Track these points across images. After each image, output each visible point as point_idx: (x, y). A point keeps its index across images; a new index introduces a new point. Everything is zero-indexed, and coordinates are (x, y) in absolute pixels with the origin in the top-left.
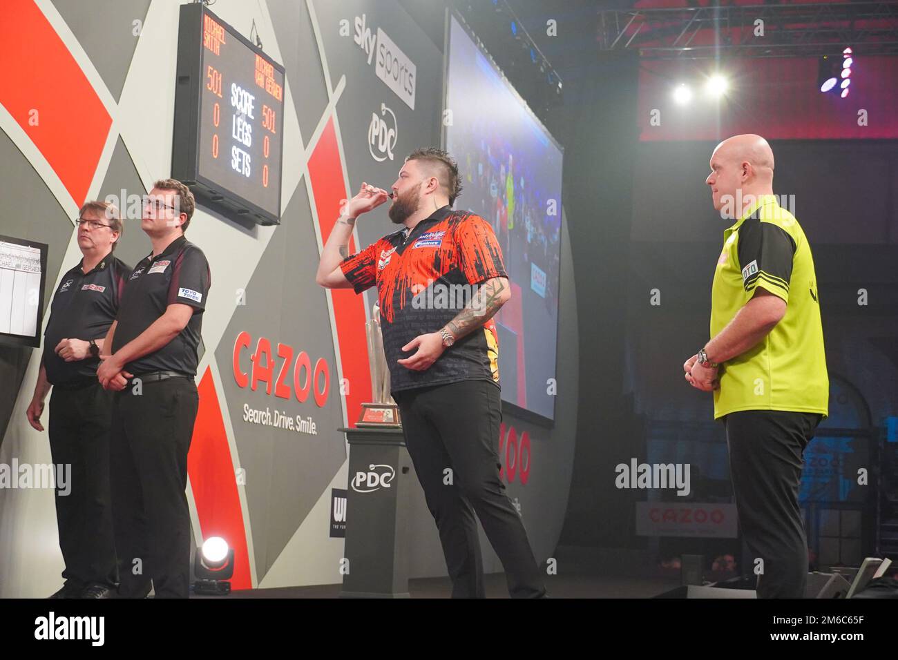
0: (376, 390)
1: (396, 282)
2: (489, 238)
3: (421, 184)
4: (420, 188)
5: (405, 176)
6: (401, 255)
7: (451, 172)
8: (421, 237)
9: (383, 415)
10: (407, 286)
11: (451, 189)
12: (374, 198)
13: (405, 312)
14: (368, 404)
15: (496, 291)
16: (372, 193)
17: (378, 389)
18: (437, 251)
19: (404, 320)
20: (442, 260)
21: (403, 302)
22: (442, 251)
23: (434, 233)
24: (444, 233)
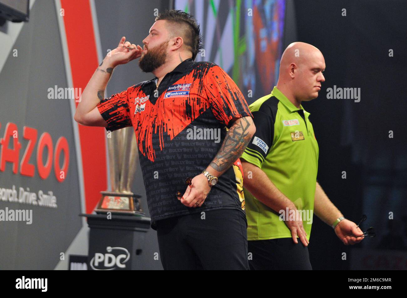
1: (153, 126)
3: (168, 42)
4: (167, 45)
5: (155, 34)
6: (154, 104)
7: (194, 33)
8: (170, 88)
10: (164, 130)
11: (193, 48)
12: (130, 53)
13: (165, 152)
15: (244, 128)
16: (129, 49)
18: (187, 99)
19: (165, 159)
20: (192, 107)
21: (162, 144)
22: (191, 99)
23: (181, 85)
24: (190, 85)
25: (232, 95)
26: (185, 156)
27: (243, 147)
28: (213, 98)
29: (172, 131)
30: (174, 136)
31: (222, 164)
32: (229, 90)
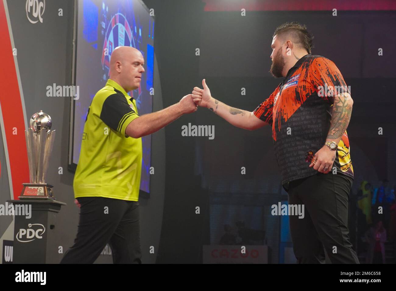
0: (32, 174)
2: (329, 70)
8: (288, 81)
9: (37, 190)
10: (281, 115)
13: (282, 132)
14: (27, 184)
17: (33, 174)
18: (296, 88)
19: (282, 137)
20: (300, 93)
21: (280, 125)
22: (299, 87)
23: (294, 76)
24: (299, 75)
25: (331, 77)
27: (347, 115)
28: (317, 81)
29: (287, 115)
30: (287, 119)
31: (335, 133)
32: (329, 74)
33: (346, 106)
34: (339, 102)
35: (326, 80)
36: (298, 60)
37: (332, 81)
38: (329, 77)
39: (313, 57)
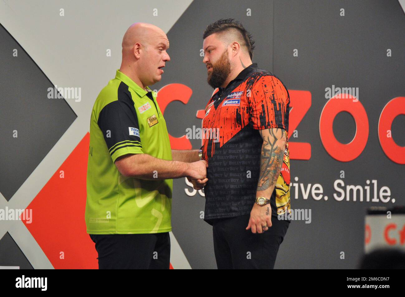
2: (275, 96)
3: (227, 51)
4: (228, 54)
6: (216, 109)
8: (228, 97)
13: (214, 159)
15: (272, 144)
18: (237, 108)
19: (213, 165)
20: (242, 115)
21: (213, 151)
22: (241, 108)
23: (236, 93)
24: (242, 93)
25: (275, 105)
26: (230, 163)
27: (277, 160)
29: (223, 139)
30: (223, 143)
31: (264, 183)
32: (273, 100)
33: (275, 149)
34: (267, 144)
35: (267, 107)
36: (244, 69)
37: (274, 109)
38: (273, 104)
39: (261, 74)
